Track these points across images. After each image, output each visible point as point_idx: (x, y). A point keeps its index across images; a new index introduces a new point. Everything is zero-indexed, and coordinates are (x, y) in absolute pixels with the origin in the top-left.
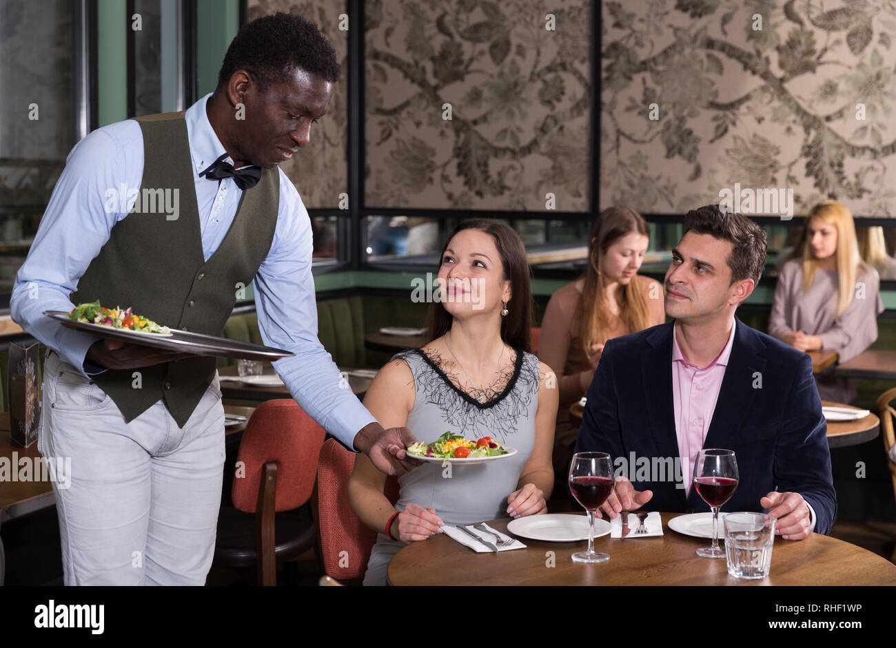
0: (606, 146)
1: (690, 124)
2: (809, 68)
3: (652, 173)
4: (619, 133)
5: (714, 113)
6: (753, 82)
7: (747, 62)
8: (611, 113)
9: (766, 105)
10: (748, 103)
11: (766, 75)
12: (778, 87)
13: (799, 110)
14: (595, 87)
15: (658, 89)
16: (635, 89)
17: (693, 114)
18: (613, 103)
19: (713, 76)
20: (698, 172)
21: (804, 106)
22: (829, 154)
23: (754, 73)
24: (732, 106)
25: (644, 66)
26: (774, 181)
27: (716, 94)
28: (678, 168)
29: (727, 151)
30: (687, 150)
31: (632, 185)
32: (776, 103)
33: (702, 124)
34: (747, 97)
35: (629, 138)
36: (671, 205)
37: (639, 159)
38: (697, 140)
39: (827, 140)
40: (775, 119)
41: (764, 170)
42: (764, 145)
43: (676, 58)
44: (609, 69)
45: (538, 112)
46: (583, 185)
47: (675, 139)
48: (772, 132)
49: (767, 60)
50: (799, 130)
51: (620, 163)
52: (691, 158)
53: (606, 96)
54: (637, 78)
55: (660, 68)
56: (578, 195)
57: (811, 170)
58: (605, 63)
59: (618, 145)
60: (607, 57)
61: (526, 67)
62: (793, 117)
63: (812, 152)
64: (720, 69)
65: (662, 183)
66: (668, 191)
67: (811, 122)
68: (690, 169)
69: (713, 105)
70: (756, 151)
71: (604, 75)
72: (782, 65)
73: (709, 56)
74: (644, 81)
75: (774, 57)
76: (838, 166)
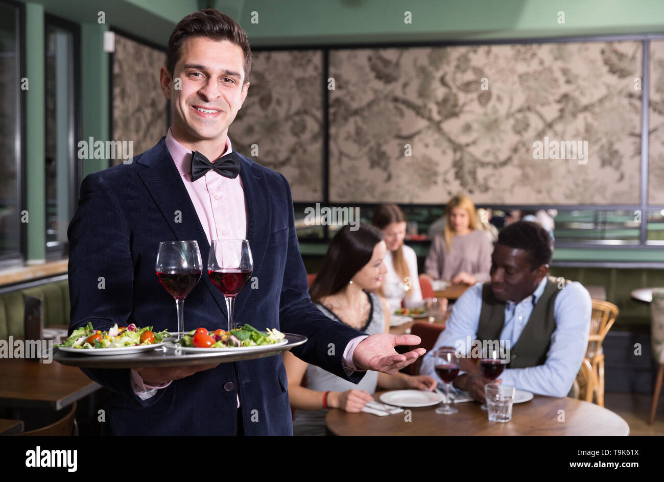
0: (333, 161)
1: (385, 148)
2: (454, 115)
3: (362, 177)
4: (341, 153)
5: (398, 141)
6: (422, 123)
7: (419, 111)
8: (336, 141)
9: (430, 137)
10: (421, 136)
11: (430, 119)
12: (437, 127)
13: (450, 141)
14: (326, 125)
15: (365, 127)
16: (350, 126)
17: (386, 142)
18: (337, 135)
19: (398, 119)
20: (389, 178)
21: (453, 137)
22: (468, 166)
23: (423, 117)
24: (409, 138)
25: (356, 112)
26: (435, 183)
27: (399, 130)
28: (378, 175)
29: (408, 165)
30: (383, 163)
31: (349, 185)
32: (437, 136)
33: (391, 148)
34: (418, 133)
35: (348, 156)
36: (373, 196)
37: (354, 170)
38: (388, 158)
39: (467, 158)
40: (437, 144)
41: (429, 177)
42: (429, 161)
43: (375, 109)
44: (335, 114)
45: (290, 140)
46: (319, 185)
47: (375, 157)
48: (434, 153)
49: (430, 111)
50: (450, 153)
51: (342, 172)
52: (385, 168)
53: (333, 130)
54: (352, 120)
55: (366, 113)
56: (315, 191)
57: (458, 176)
58: (332, 110)
59: (340, 161)
60: (333, 106)
61: (282, 112)
62: (446, 144)
63: (458, 165)
64: (402, 114)
65: (367, 184)
66: (371, 189)
67: (457, 147)
68: (385, 175)
69: (399, 137)
70: (425, 165)
71: (331, 117)
72: (439, 113)
73: (396, 108)
74: (356, 122)
75: (434, 108)
76: (473, 173)
